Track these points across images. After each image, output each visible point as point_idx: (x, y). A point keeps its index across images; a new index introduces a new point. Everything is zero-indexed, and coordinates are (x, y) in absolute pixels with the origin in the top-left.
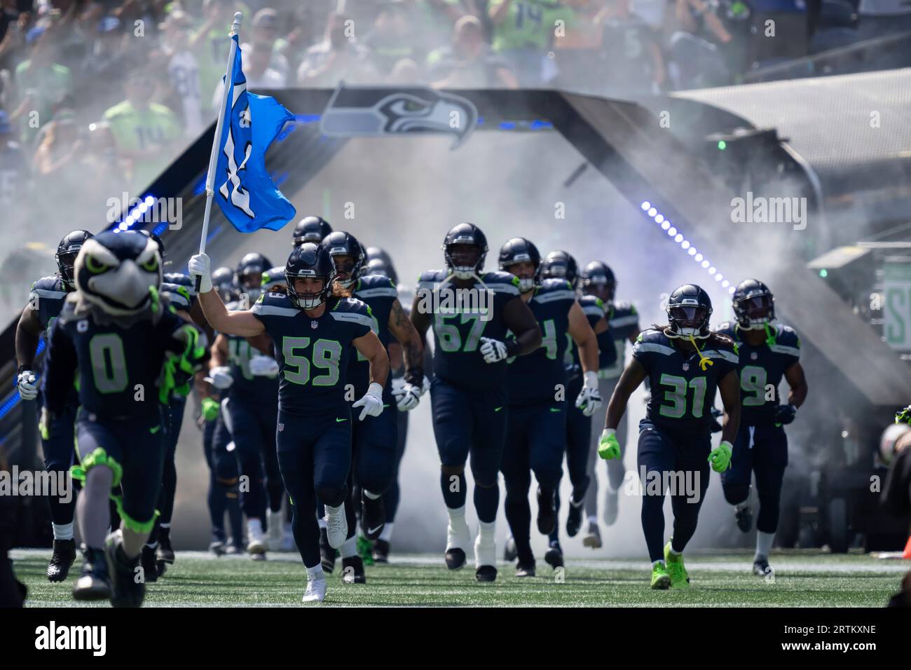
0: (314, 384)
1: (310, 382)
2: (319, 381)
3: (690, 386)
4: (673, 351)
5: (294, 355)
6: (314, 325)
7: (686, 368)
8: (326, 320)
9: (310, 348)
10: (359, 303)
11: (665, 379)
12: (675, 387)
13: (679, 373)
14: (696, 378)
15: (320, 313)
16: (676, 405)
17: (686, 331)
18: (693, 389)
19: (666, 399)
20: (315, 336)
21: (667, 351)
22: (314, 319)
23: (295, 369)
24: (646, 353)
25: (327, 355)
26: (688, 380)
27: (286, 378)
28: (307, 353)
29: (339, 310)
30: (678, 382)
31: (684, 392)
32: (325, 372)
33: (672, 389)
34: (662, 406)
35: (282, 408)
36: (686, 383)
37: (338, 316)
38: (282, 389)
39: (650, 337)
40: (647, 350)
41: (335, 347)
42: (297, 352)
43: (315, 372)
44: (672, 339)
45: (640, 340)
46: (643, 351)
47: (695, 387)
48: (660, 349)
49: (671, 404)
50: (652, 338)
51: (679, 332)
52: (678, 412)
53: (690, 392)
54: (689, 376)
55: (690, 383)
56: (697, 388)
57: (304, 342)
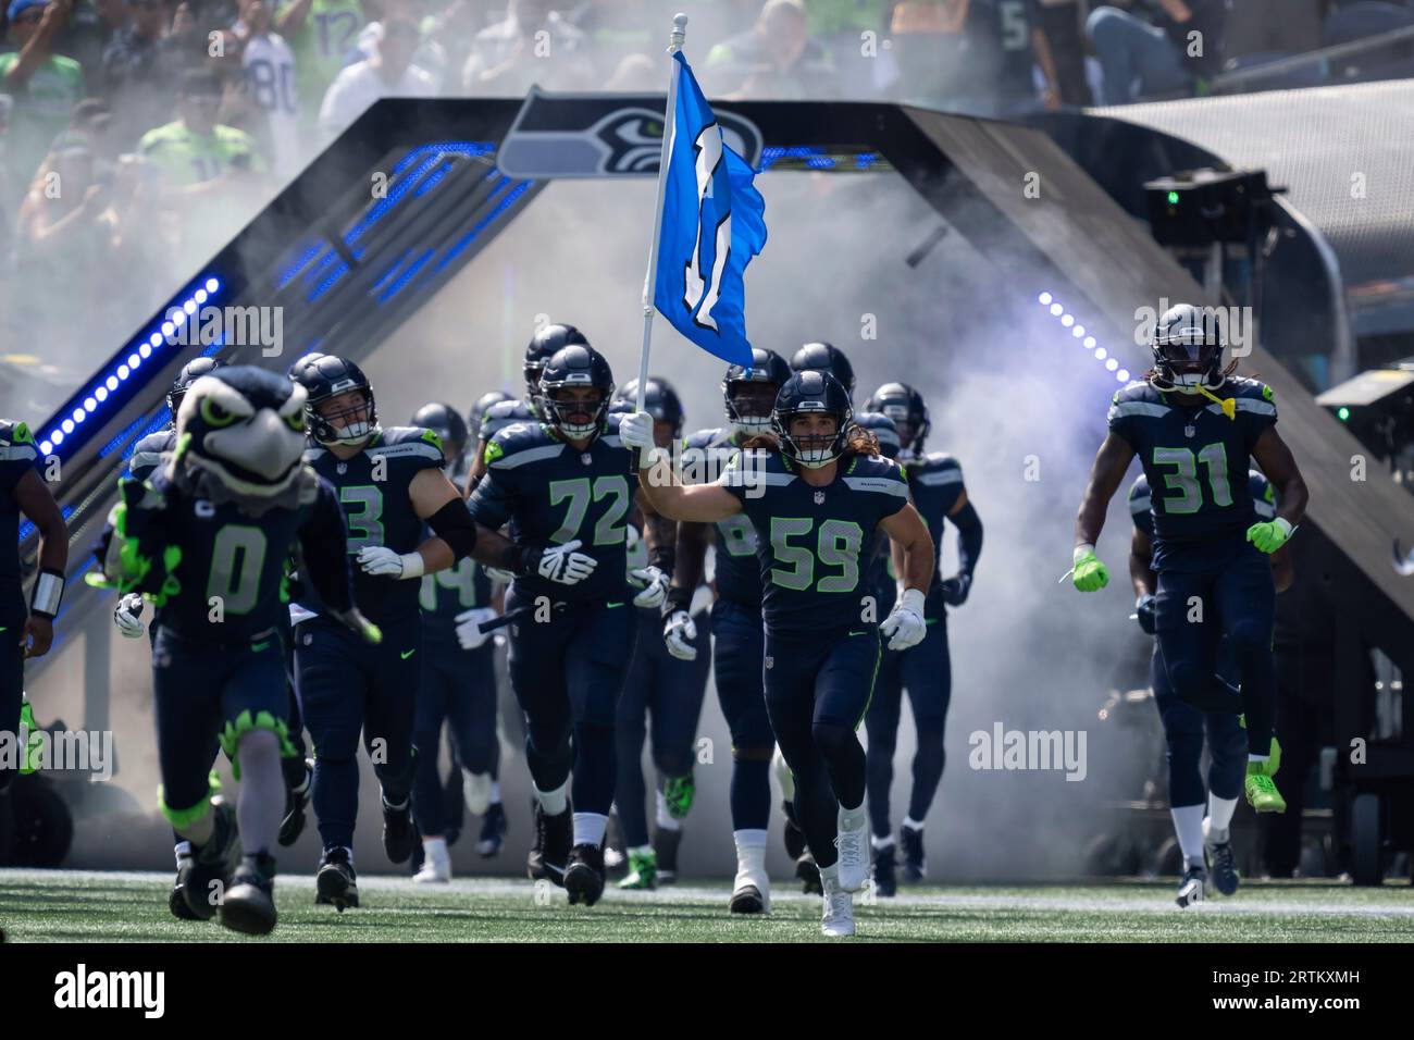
0: (819, 590)
1: (814, 586)
2: (827, 585)
3: (1200, 461)
4: (1167, 410)
5: (789, 544)
6: (819, 499)
7: (1190, 432)
8: (837, 490)
9: (814, 533)
10: (886, 462)
11: (1161, 455)
12: (1176, 465)
13: (1181, 442)
14: (1207, 447)
15: (827, 479)
16: (1186, 494)
17: (1190, 378)
18: (1206, 464)
19: (1169, 487)
20: (819, 515)
21: (1158, 411)
22: (818, 489)
23: (790, 567)
24: (1125, 418)
25: (841, 544)
26: (1196, 451)
27: (773, 581)
28: (809, 541)
29: (857, 474)
30: (1181, 456)
31: (1194, 473)
32: (838, 570)
33: (1173, 469)
34: (1165, 499)
35: (769, 630)
36: (1193, 456)
37: (855, 484)
38: (768, 600)
39: (1129, 394)
40: (1127, 414)
41: (852, 533)
42: (793, 541)
43: (821, 570)
44: (1164, 393)
45: (1115, 400)
46: (1120, 416)
47: (1208, 460)
48: (1146, 408)
49: (1178, 493)
50: (1134, 396)
51: (1178, 379)
52: (1191, 503)
53: (1202, 470)
54: (1195, 445)
55: (1200, 454)
56: (1212, 462)
57: (803, 526)
